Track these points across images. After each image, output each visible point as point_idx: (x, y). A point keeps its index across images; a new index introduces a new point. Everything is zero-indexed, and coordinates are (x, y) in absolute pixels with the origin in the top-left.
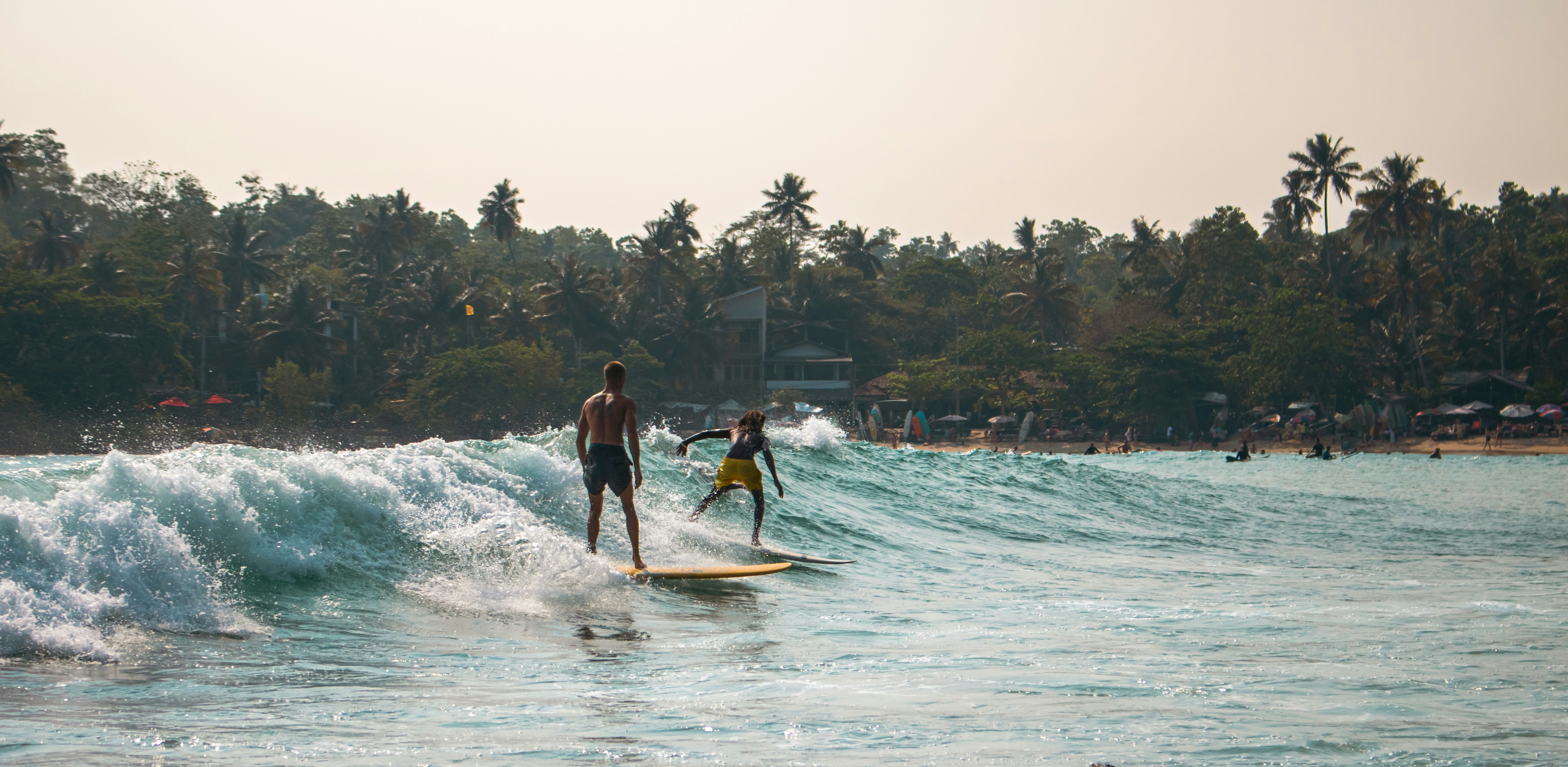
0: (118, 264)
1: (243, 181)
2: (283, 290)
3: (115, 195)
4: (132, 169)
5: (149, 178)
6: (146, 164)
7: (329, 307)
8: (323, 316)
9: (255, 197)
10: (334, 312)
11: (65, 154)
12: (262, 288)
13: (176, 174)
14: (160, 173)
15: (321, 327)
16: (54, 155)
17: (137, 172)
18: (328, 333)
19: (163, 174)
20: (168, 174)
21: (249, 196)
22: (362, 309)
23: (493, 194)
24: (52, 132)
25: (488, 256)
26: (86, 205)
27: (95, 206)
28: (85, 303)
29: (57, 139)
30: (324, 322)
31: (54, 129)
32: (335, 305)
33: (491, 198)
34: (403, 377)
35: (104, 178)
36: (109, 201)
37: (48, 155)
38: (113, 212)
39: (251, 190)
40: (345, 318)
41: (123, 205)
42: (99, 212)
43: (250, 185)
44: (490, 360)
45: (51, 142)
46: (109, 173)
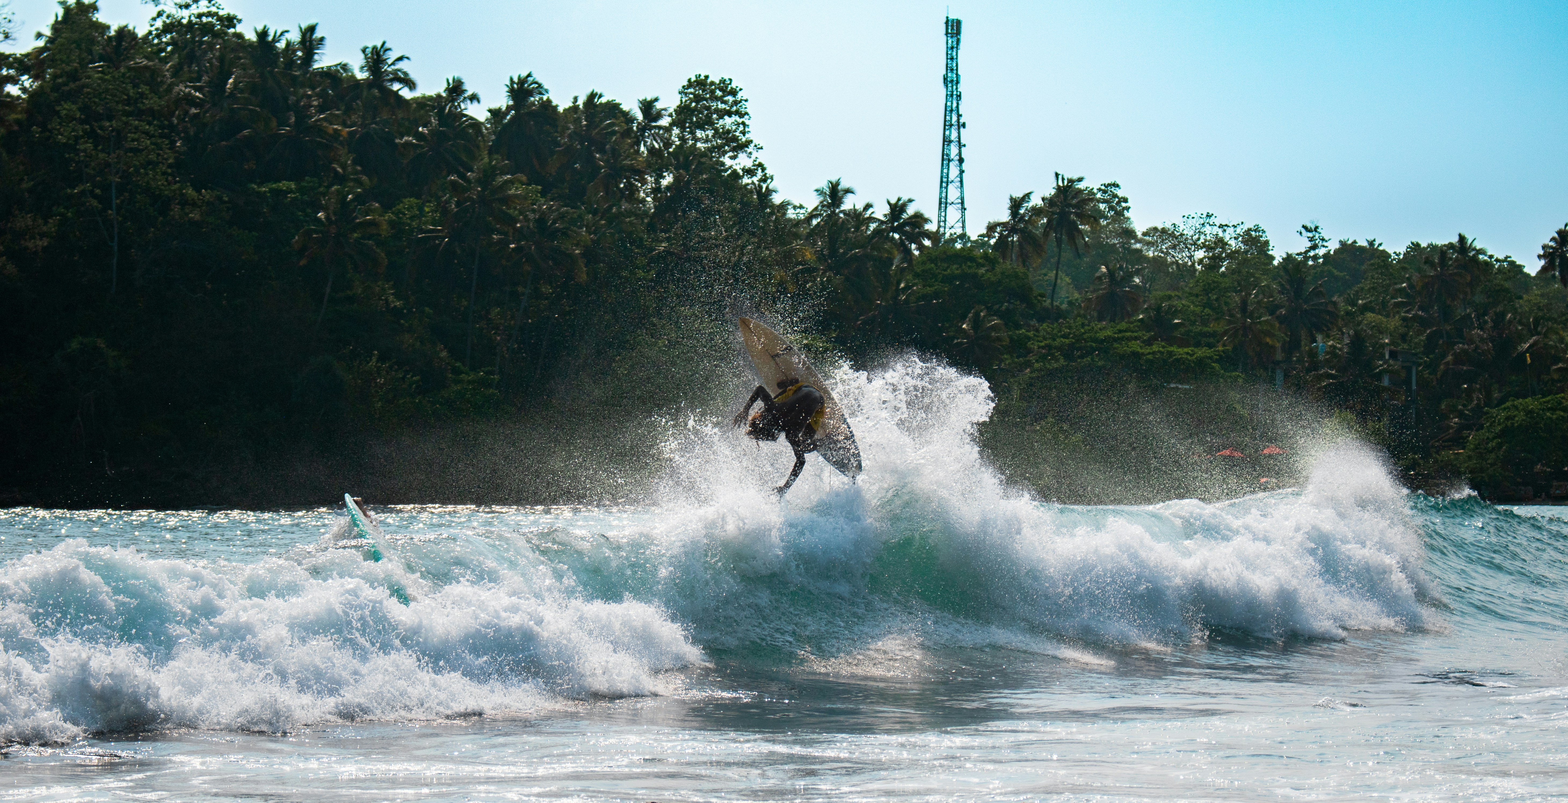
0: (1175, 314)
1: (1303, 231)
2: (1341, 340)
3: (1174, 247)
4: (1190, 220)
5: (1208, 229)
6: (1204, 216)
7: (1387, 357)
8: (1381, 365)
9: (1314, 247)
10: (1391, 362)
11: (1128, 209)
12: (1319, 338)
13: (1234, 226)
14: (1218, 225)
15: (1379, 377)
16: (1119, 209)
17: (1197, 223)
18: (1386, 382)
19: (1221, 226)
20: (1226, 225)
21: (1309, 244)
22: (1421, 358)
23: (1553, 239)
24: (1116, 185)
25: (1551, 304)
26: (1146, 258)
27: (1154, 257)
28: (1143, 354)
29: (1120, 193)
30: (1381, 372)
31: (1118, 182)
32: (1393, 354)
33: (1552, 244)
34: (1462, 428)
35: (1164, 231)
36: (1167, 253)
37: (1111, 208)
38: (1172, 263)
39: (1311, 239)
40: (1403, 367)
41: (1181, 257)
42: (1159, 263)
43: (1310, 235)
44: (1553, 410)
45: (1115, 196)
46: (1168, 225)
